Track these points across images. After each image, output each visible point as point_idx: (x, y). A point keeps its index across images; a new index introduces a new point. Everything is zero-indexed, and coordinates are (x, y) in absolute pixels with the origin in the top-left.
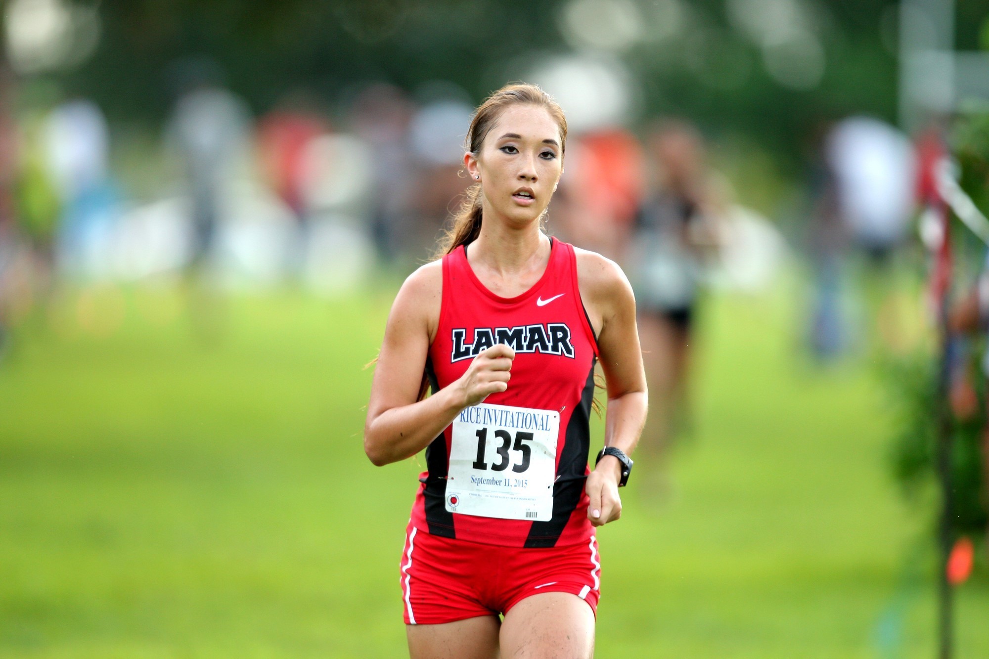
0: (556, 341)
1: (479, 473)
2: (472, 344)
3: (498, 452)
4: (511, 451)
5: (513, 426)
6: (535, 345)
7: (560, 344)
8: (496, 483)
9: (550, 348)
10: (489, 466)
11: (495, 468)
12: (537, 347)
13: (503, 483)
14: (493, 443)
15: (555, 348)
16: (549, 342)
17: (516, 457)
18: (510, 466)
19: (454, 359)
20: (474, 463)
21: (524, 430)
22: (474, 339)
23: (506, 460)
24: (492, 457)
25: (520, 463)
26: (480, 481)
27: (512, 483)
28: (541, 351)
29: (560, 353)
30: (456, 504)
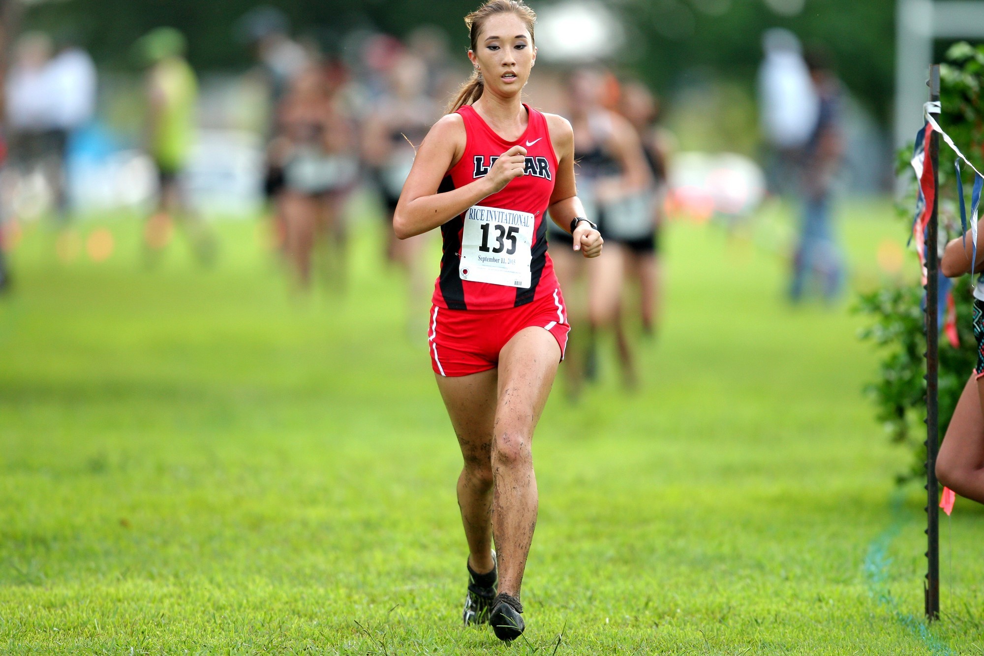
0: (541, 168)
1: (484, 254)
2: (489, 166)
3: (497, 240)
4: (504, 239)
5: (507, 223)
6: (528, 170)
7: (544, 171)
8: (496, 261)
9: (538, 173)
10: (491, 250)
11: (495, 250)
12: (530, 171)
13: (500, 261)
14: (493, 234)
15: (541, 173)
16: (537, 169)
17: (508, 243)
18: (505, 250)
19: (475, 176)
20: (480, 247)
21: (513, 226)
22: (490, 163)
23: (502, 245)
24: (492, 243)
25: (510, 248)
26: (485, 259)
27: (507, 261)
28: (533, 174)
29: (543, 177)
30: (467, 274)
